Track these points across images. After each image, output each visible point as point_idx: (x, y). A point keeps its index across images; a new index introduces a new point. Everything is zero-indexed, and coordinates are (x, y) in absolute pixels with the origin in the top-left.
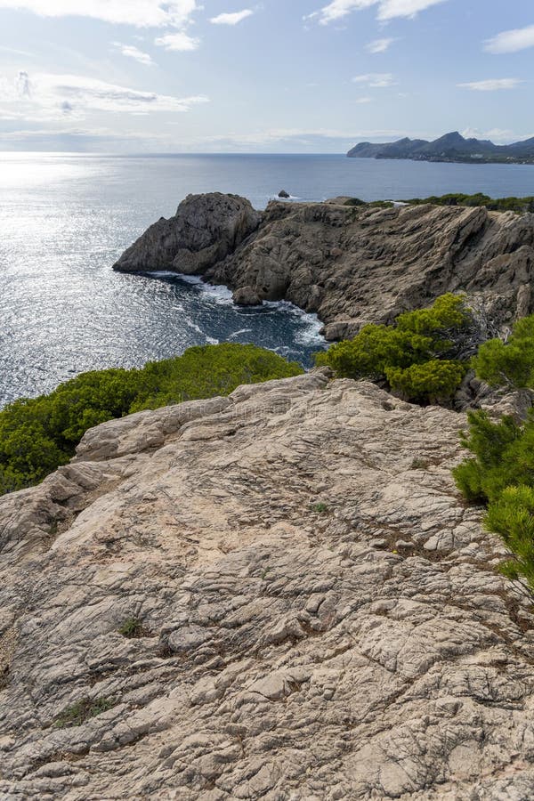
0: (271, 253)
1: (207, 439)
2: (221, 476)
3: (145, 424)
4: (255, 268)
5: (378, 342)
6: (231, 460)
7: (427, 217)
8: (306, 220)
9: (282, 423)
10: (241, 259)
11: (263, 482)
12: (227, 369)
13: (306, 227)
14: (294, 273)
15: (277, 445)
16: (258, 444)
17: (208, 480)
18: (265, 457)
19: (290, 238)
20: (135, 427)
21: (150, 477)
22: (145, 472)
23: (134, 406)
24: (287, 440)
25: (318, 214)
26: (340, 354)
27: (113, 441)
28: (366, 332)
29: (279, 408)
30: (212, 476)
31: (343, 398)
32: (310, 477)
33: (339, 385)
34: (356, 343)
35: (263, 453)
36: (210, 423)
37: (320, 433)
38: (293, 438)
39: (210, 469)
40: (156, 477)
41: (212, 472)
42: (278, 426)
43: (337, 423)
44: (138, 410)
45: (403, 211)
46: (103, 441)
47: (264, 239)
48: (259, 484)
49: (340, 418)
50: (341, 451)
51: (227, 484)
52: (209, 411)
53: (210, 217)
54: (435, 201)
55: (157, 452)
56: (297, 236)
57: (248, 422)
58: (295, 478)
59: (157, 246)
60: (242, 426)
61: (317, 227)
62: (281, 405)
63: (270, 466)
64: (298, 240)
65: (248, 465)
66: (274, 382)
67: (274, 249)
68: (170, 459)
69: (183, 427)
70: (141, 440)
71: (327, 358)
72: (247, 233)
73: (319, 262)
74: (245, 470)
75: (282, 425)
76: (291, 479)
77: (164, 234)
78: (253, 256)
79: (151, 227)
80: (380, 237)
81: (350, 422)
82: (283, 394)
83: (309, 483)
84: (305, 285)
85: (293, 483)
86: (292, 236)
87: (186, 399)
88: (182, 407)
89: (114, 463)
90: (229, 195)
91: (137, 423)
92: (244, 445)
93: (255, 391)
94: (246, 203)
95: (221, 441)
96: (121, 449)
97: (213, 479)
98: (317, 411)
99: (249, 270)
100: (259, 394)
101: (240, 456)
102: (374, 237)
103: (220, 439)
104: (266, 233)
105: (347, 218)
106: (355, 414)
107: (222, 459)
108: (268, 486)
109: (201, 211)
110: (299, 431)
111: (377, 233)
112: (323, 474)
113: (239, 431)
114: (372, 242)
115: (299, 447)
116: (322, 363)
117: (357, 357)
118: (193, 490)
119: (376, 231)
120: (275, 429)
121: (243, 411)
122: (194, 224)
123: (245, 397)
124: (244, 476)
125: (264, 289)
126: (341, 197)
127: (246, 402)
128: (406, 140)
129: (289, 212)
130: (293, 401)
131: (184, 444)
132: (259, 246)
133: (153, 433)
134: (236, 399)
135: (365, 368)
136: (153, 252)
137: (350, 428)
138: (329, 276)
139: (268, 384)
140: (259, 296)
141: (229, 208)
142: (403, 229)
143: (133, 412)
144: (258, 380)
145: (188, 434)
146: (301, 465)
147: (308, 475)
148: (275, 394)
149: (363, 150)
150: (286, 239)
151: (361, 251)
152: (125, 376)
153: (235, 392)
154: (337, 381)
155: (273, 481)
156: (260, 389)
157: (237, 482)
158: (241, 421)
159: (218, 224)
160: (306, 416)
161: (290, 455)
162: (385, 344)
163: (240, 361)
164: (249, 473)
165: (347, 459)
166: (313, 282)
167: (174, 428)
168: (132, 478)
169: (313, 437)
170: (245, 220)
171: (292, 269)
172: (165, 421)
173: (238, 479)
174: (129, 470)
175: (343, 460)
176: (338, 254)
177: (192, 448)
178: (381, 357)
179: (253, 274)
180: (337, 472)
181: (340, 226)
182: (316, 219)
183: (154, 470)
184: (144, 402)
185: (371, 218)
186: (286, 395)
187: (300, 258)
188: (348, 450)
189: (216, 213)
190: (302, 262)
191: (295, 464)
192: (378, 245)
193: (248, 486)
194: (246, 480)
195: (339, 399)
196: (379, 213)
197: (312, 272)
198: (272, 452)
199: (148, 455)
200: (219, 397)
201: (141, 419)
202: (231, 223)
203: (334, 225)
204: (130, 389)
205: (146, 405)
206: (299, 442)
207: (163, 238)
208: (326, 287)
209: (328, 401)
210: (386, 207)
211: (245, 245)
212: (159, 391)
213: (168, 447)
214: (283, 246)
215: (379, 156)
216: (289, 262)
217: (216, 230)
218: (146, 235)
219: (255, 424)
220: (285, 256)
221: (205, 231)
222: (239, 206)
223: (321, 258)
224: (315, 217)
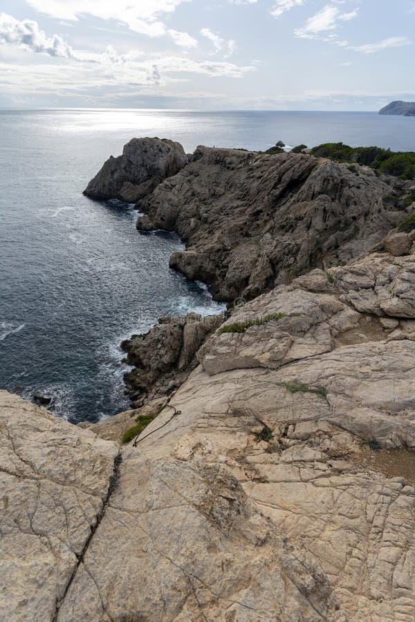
0: (174, 190)
4: (157, 201)
8: (209, 163)
13: (206, 169)
25: (218, 158)
53: (145, 157)
56: (198, 176)
59: (109, 178)
61: (215, 169)
64: (195, 180)
67: (177, 186)
73: (205, 200)
77: (112, 169)
79: (105, 163)
84: (187, 218)
86: (192, 176)
90: (163, 139)
94: (177, 148)
102: (249, 180)
105: (241, 162)
109: (138, 152)
111: (252, 177)
114: (245, 184)
122: (135, 162)
125: (162, 219)
136: (106, 183)
140: (157, 223)
141: (160, 150)
150: (188, 178)
151: (236, 193)
159: (151, 163)
166: (194, 216)
170: (175, 160)
171: (185, 203)
176: (221, 193)
181: (233, 169)
182: (217, 162)
185: (256, 163)
187: (193, 194)
189: (149, 155)
192: (247, 187)
196: (261, 159)
202: (161, 163)
203: (228, 168)
207: (113, 173)
214: (185, 184)
216: (185, 198)
217: (149, 168)
218: (103, 169)
220: (184, 192)
221: (143, 169)
222: (169, 149)
223: (207, 196)
224: (216, 161)
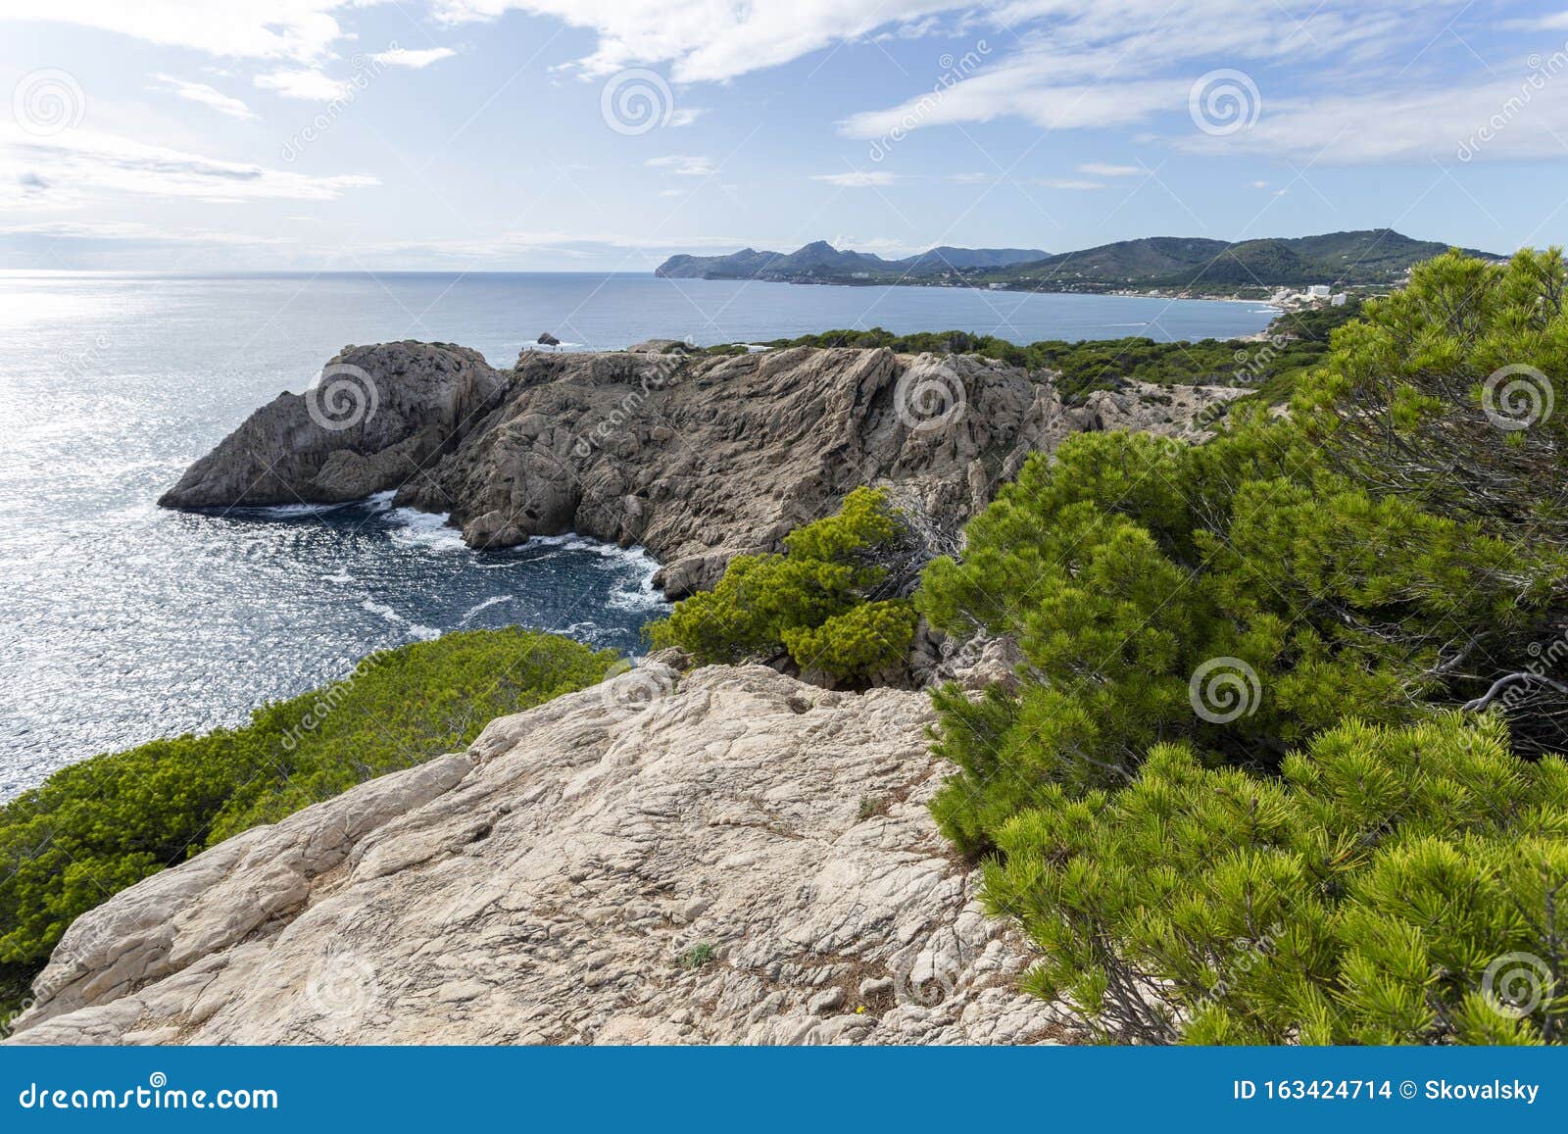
0: (536, 445)
1: (423, 863)
2: (464, 946)
3: (253, 864)
4: (506, 475)
5: (761, 587)
6: (484, 898)
7: (805, 367)
8: (598, 382)
9: (595, 784)
10: (472, 460)
11: (564, 933)
12: (461, 690)
13: (599, 394)
14: (588, 477)
15: (588, 837)
16: (545, 844)
17: (432, 965)
18: (562, 871)
19: (570, 414)
20: (224, 878)
21: (269, 1003)
22: (254, 993)
23: (221, 821)
24: (607, 821)
25: (617, 371)
26: (694, 620)
27: (156, 932)
28: (735, 572)
29: (586, 752)
30: (439, 953)
31: (713, 706)
32: (668, 890)
33: (703, 678)
34: (721, 594)
35: (560, 862)
36: (429, 822)
37: (675, 787)
38: (621, 813)
39: (433, 937)
40: (288, 996)
41: (439, 943)
42: (587, 793)
43: (708, 759)
44: (232, 831)
45: (765, 360)
46: (124, 940)
47: (519, 419)
48: (555, 940)
49: (711, 749)
50: (723, 818)
51: (478, 962)
52: (422, 794)
53: (398, 386)
54: (812, 342)
55: (290, 930)
56: (584, 410)
57: (520, 798)
58: (638, 905)
59: (277, 448)
60: (505, 812)
61: (619, 394)
62: (589, 744)
63: (578, 890)
64: (586, 418)
65: (527, 902)
66: (568, 699)
67: (541, 437)
68: (325, 937)
69: (357, 848)
70: (245, 907)
71: (671, 630)
72: (483, 412)
73: (631, 454)
74: (520, 916)
75: (595, 789)
76: (627, 906)
77: (293, 425)
78: (498, 453)
79: (260, 412)
80: (735, 402)
81: (733, 753)
82: (591, 722)
83: (666, 905)
84: (611, 498)
85: (633, 915)
86: (573, 411)
87: (361, 776)
88: (352, 799)
89: (157, 995)
90: (437, 344)
91: (230, 866)
92: (515, 854)
93: (527, 727)
94: (475, 358)
95: (458, 859)
96: (180, 948)
97: (441, 961)
98: (667, 742)
99: (494, 480)
100: (538, 731)
101: (506, 883)
102: (725, 403)
103: (454, 853)
104: (520, 409)
106: (740, 734)
107: (465, 902)
108: (578, 938)
109: (377, 375)
110: (633, 794)
111: (729, 397)
112: (692, 878)
113: (499, 824)
114: (721, 412)
115: (636, 829)
116: (665, 642)
117: (727, 621)
118: (390, 1005)
119: (725, 393)
120: (581, 801)
121: (504, 775)
123: (507, 744)
124: (518, 931)
125: (530, 514)
126: (656, 341)
127: (511, 755)
128: (749, 252)
129: (562, 369)
130: (612, 731)
131: (364, 888)
132: (509, 433)
133: (274, 882)
134: (486, 752)
135: (746, 639)
136: (266, 462)
137: (733, 764)
138: (656, 476)
139: (555, 705)
140: (521, 527)
141: (438, 367)
142: (770, 387)
143: (217, 842)
144: (537, 702)
145: (371, 862)
146: (645, 869)
147: (662, 887)
148: (570, 725)
149: (680, 267)
150: (562, 416)
151: (706, 429)
152: (190, 751)
153: (482, 737)
154: (697, 673)
155: (588, 924)
156: (539, 719)
157: (503, 949)
158: (501, 801)
159: (417, 398)
160: (645, 758)
161: (619, 852)
162: (774, 588)
163: (489, 669)
164: (532, 920)
165: (738, 830)
166: (625, 491)
167: (333, 857)
168: (216, 1021)
169: (662, 800)
170: (475, 387)
171: (580, 469)
172: (308, 844)
173: (505, 942)
174: (207, 1001)
175: (730, 835)
176: (665, 436)
177: (385, 895)
178: (771, 613)
179: (504, 486)
180: (721, 865)
182: (616, 379)
183: (282, 981)
184: (250, 807)
185: (715, 372)
186: (598, 720)
188: (737, 811)
189: (410, 379)
190: (599, 456)
191: (633, 871)
192: (733, 416)
193: (530, 951)
194: (525, 939)
195: (706, 708)
196: (726, 364)
197: (622, 472)
198: (579, 856)
199: (264, 942)
200: (446, 756)
201: (241, 852)
202: (446, 394)
204: (210, 783)
205: (255, 813)
206: (635, 819)
207: (289, 432)
208: (652, 497)
209: (683, 719)
210: (736, 354)
211: (480, 433)
212: (292, 772)
213: (322, 906)
214: (558, 430)
215: (711, 276)
216: (573, 459)
217: (412, 409)
218: (246, 430)
219: (534, 801)
220: (564, 448)
221: (391, 413)
222: (459, 363)
223: (634, 445)
224: (612, 376)
